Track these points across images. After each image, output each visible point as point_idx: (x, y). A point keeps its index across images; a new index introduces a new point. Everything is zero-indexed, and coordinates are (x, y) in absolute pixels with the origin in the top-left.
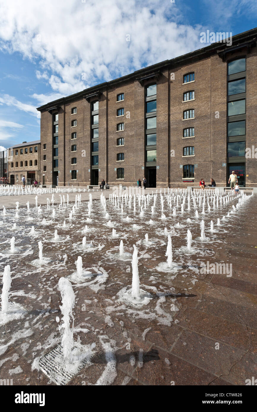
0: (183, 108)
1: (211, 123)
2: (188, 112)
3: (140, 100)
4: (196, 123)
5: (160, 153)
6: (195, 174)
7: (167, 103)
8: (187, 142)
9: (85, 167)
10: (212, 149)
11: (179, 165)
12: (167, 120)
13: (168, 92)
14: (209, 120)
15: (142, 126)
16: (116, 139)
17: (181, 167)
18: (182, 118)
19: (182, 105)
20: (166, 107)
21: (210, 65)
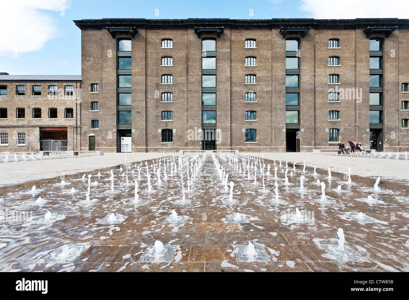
5: (305, 115)
7: (313, 63)
8: (333, 106)
11: (324, 128)
12: (313, 82)
17: (328, 130)
18: (328, 82)
19: (328, 69)
20: (312, 67)
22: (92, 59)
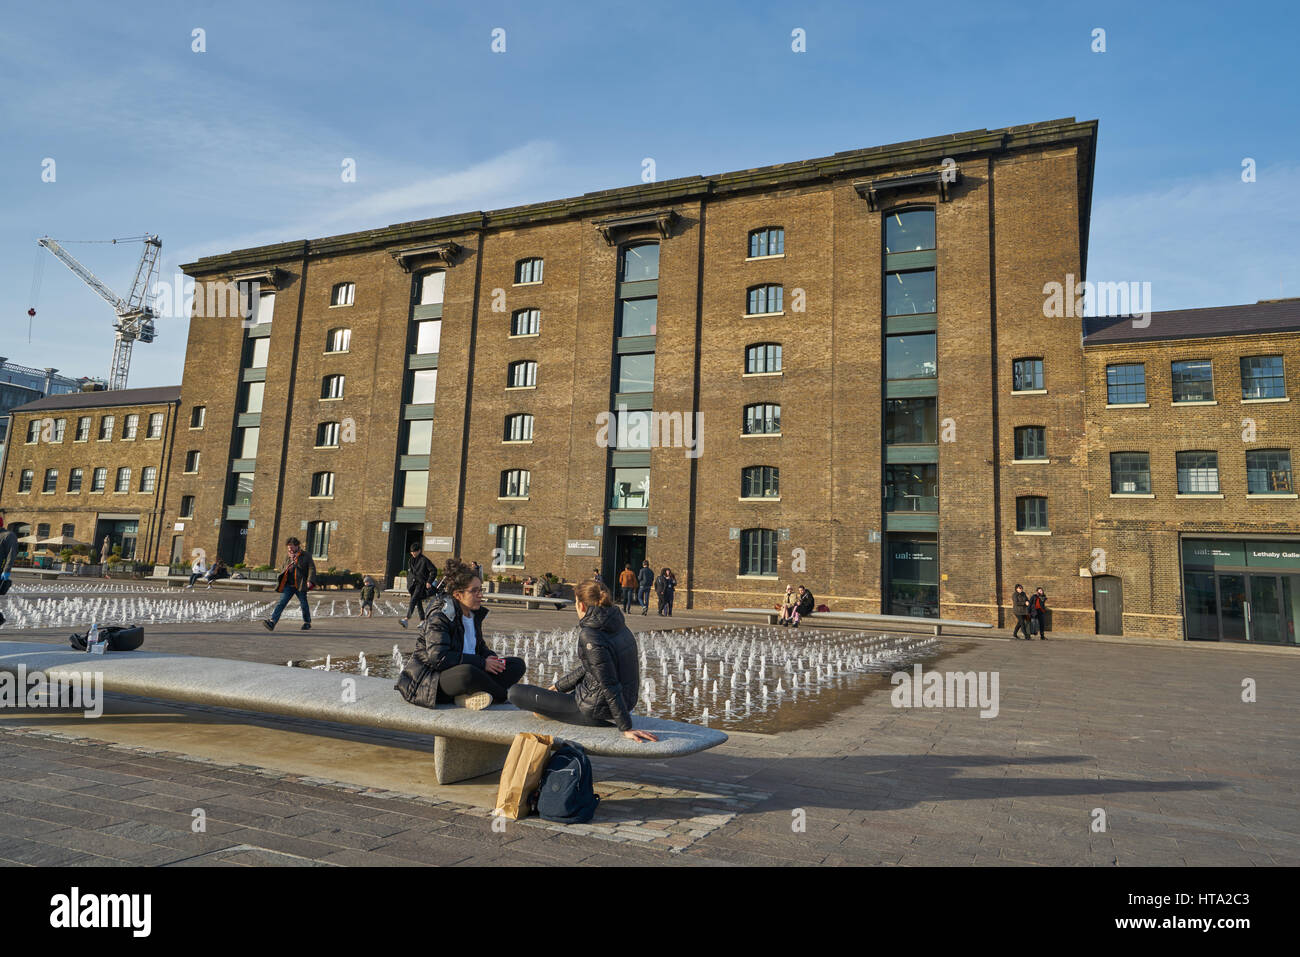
0: (747, 335)
1: (836, 396)
2: (761, 350)
3: (599, 289)
4: (787, 389)
5: (663, 482)
6: (779, 561)
7: (694, 313)
8: (757, 450)
9: (368, 514)
10: (835, 482)
11: (726, 526)
12: (691, 372)
13: (696, 277)
14: (828, 386)
15: (603, 380)
16: (503, 415)
17: (735, 534)
18: (743, 370)
19: (743, 327)
20: (689, 325)
21: (832, 213)
22: (204, 349)
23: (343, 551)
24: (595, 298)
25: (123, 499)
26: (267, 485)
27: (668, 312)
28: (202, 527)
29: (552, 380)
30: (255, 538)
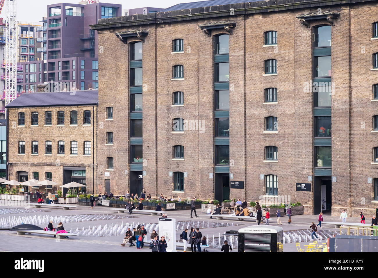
3: (303, 51)
9: (202, 168)
13: (348, 47)
15: (308, 101)
16: (263, 116)
18: (371, 98)
23: (191, 187)
24: (302, 56)
25: (75, 159)
26: (150, 152)
27: (336, 65)
28: (119, 174)
29: (285, 99)
30: (147, 181)
